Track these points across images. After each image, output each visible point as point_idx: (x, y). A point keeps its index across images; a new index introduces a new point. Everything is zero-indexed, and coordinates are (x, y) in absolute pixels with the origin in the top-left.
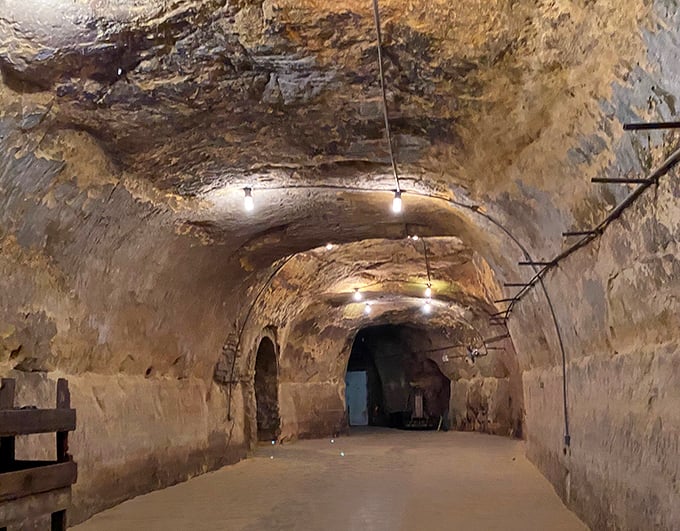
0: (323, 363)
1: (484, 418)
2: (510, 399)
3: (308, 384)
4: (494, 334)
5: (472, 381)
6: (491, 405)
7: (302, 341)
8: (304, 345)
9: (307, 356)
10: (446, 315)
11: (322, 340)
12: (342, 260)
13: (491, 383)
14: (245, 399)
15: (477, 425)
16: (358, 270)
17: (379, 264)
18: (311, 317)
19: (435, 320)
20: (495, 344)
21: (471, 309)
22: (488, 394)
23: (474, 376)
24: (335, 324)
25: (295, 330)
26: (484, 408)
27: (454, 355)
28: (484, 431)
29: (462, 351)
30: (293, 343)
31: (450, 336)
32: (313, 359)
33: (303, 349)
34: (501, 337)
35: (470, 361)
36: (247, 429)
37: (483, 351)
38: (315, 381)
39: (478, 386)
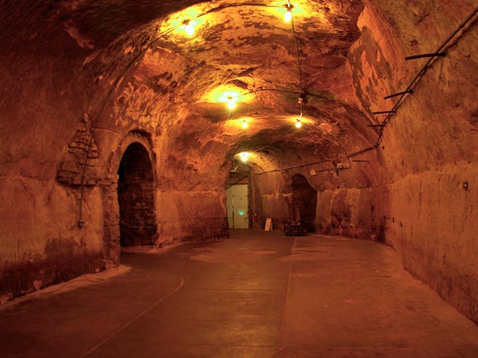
0: (205, 175)
1: (347, 224)
2: (373, 208)
3: (192, 193)
4: (358, 149)
5: (337, 192)
6: (355, 213)
7: (185, 153)
8: (187, 157)
9: (190, 168)
10: (314, 134)
11: (204, 154)
12: (212, 64)
13: (354, 194)
14: (104, 204)
15: (341, 230)
16: (230, 77)
17: (251, 70)
18: (191, 131)
19: (305, 139)
20: (358, 157)
21: (338, 124)
22: (351, 202)
23: (338, 187)
24: (216, 139)
25: (177, 143)
26: (347, 215)
27: (320, 169)
28: (346, 235)
29: (329, 165)
30: (176, 155)
31: (318, 152)
32: (196, 170)
33: (186, 160)
34: (365, 151)
35: (335, 174)
36: (107, 237)
37: (347, 165)
38: (198, 190)
39: (342, 196)
